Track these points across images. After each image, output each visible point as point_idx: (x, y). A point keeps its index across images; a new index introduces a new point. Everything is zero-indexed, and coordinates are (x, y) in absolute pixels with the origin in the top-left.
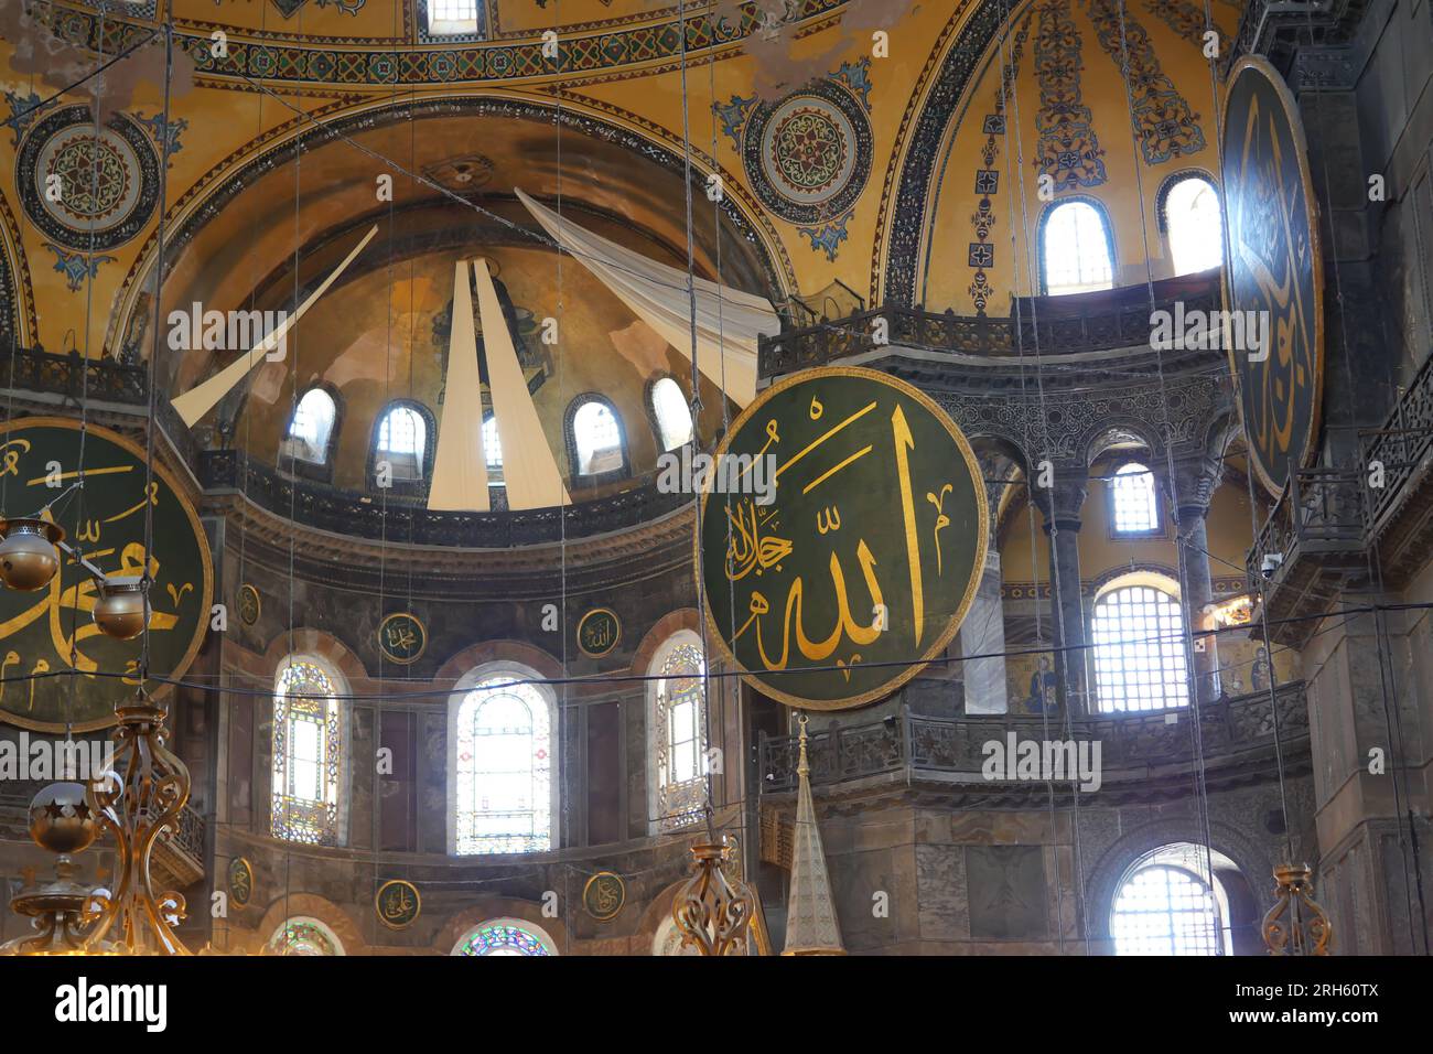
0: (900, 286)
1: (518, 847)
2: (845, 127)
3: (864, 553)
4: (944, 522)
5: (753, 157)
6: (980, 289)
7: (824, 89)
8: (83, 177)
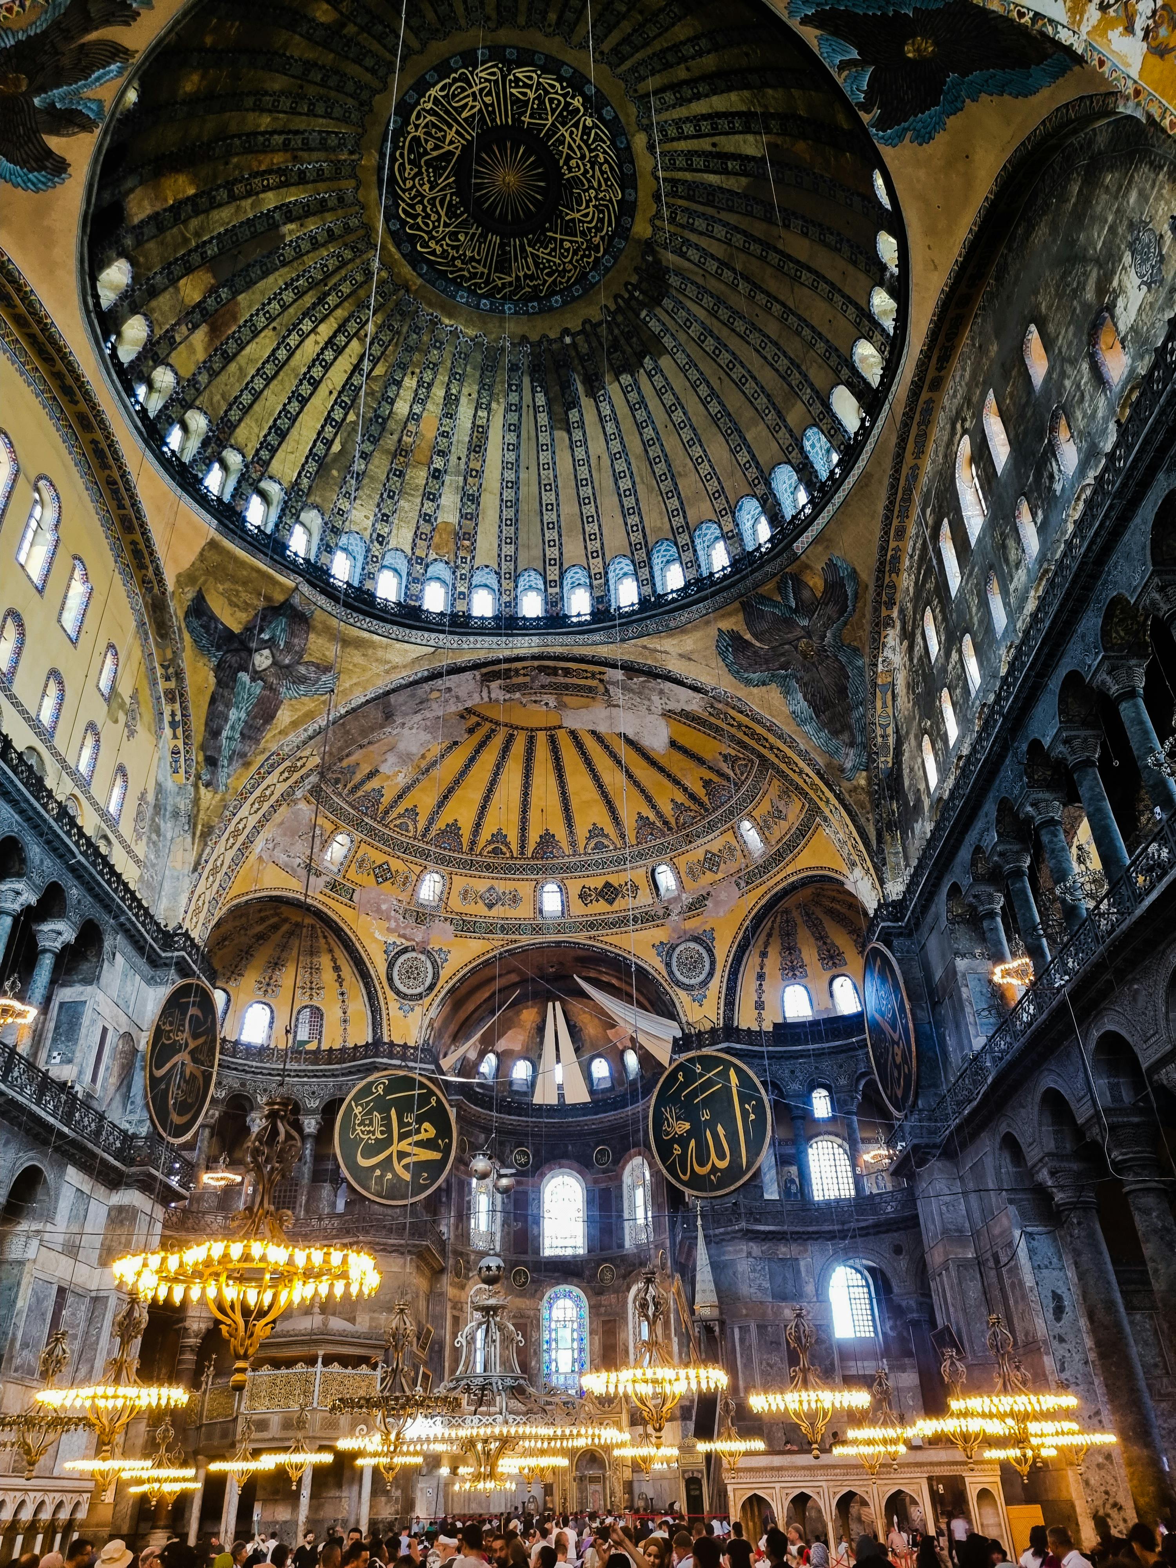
0: (729, 1017)
1: (569, 1252)
2: (705, 954)
3: (720, 1129)
4: (752, 1117)
5: (668, 965)
6: (760, 1019)
7: (696, 939)
8: (411, 973)
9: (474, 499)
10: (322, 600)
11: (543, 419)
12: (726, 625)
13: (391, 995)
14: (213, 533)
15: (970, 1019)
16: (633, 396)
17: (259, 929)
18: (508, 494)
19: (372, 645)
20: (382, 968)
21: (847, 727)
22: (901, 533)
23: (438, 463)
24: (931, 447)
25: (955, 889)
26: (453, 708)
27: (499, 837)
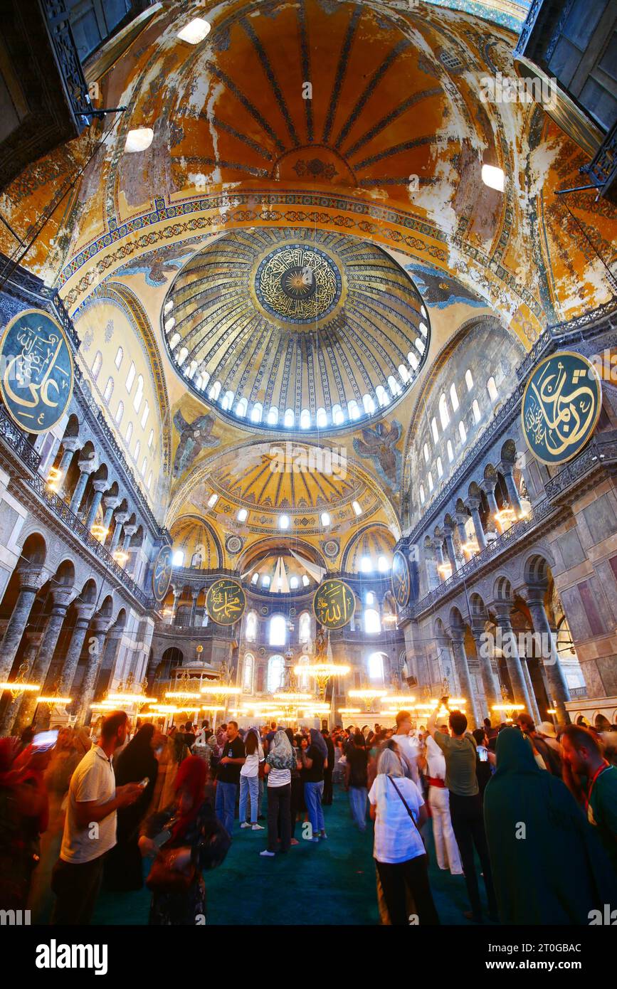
2: (337, 546)
3: (338, 606)
4: (349, 603)
5: (324, 549)
6: (353, 570)
7: (334, 541)
8: (234, 544)
9: (273, 383)
10: (219, 414)
11: (299, 358)
12: (356, 437)
13: (226, 552)
14: (187, 391)
15: (428, 580)
16: (331, 355)
17: (183, 526)
18: (285, 382)
19: (235, 431)
20: (224, 543)
21: (394, 476)
22: (418, 417)
23: (262, 369)
24: (431, 393)
25: (427, 537)
26: (260, 454)
27: (268, 499)
